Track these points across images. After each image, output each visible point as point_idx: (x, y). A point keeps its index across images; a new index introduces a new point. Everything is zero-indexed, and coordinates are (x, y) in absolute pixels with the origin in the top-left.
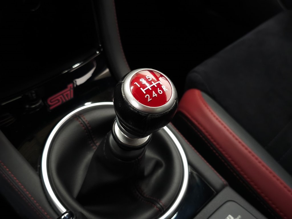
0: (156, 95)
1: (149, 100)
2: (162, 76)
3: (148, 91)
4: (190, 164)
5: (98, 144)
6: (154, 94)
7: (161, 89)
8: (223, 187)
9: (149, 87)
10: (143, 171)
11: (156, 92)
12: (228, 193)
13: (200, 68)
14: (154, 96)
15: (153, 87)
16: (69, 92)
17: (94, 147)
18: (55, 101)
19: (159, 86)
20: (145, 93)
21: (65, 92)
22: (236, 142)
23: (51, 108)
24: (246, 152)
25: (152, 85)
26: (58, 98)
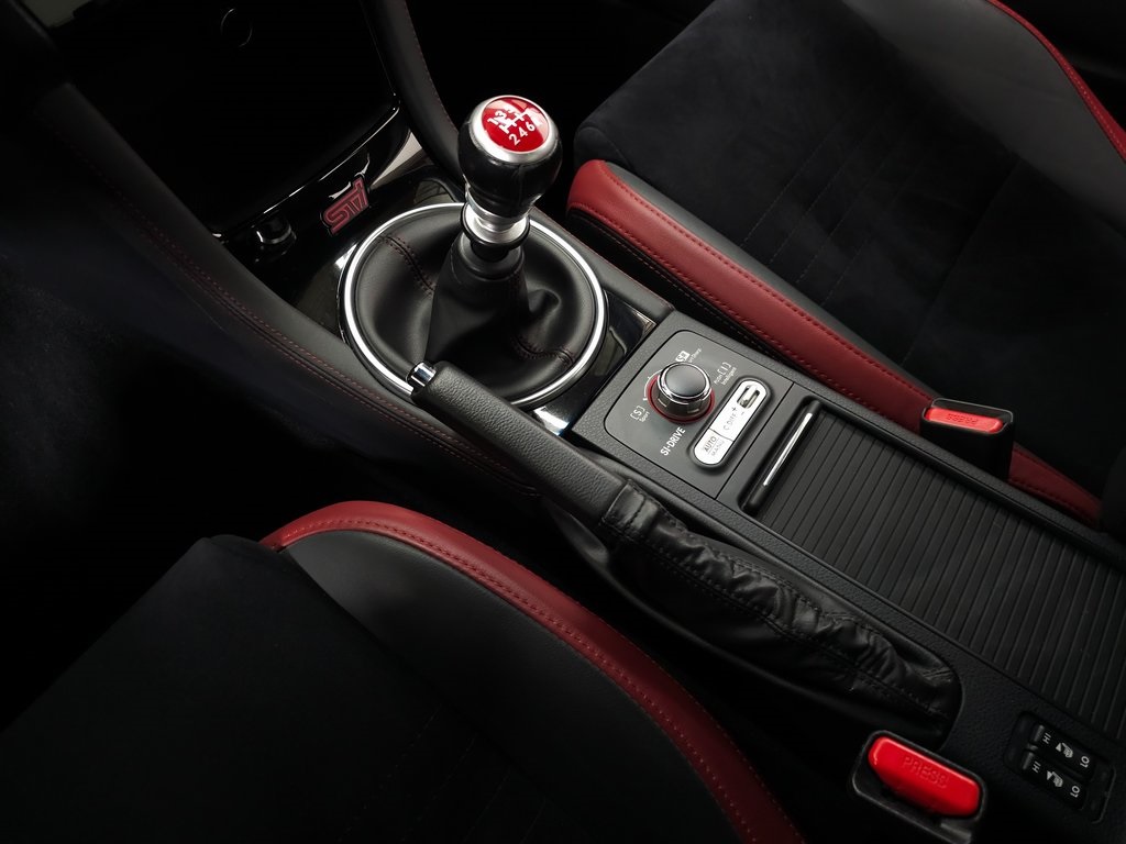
0: (525, 133)
1: (516, 142)
2: (530, 106)
3: (512, 129)
4: (603, 287)
5: (433, 285)
6: (523, 133)
7: (531, 122)
8: (667, 313)
9: (511, 123)
10: (525, 304)
11: (525, 129)
12: (677, 319)
13: (597, 116)
14: (522, 135)
15: (519, 122)
16: (358, 196)
17: (429, 291)
18: (338, 215)
19: (527, 118)
20: (507, 132)
21: (352, 196)
22: (681, 237)
23: (334, 229)
24: (701, 250)
25: (516, 119)
26: (342, 209)
